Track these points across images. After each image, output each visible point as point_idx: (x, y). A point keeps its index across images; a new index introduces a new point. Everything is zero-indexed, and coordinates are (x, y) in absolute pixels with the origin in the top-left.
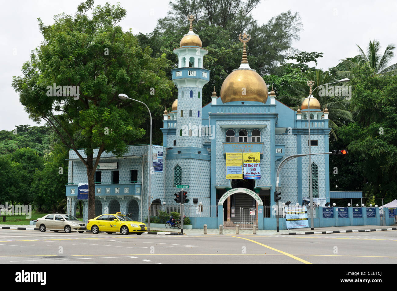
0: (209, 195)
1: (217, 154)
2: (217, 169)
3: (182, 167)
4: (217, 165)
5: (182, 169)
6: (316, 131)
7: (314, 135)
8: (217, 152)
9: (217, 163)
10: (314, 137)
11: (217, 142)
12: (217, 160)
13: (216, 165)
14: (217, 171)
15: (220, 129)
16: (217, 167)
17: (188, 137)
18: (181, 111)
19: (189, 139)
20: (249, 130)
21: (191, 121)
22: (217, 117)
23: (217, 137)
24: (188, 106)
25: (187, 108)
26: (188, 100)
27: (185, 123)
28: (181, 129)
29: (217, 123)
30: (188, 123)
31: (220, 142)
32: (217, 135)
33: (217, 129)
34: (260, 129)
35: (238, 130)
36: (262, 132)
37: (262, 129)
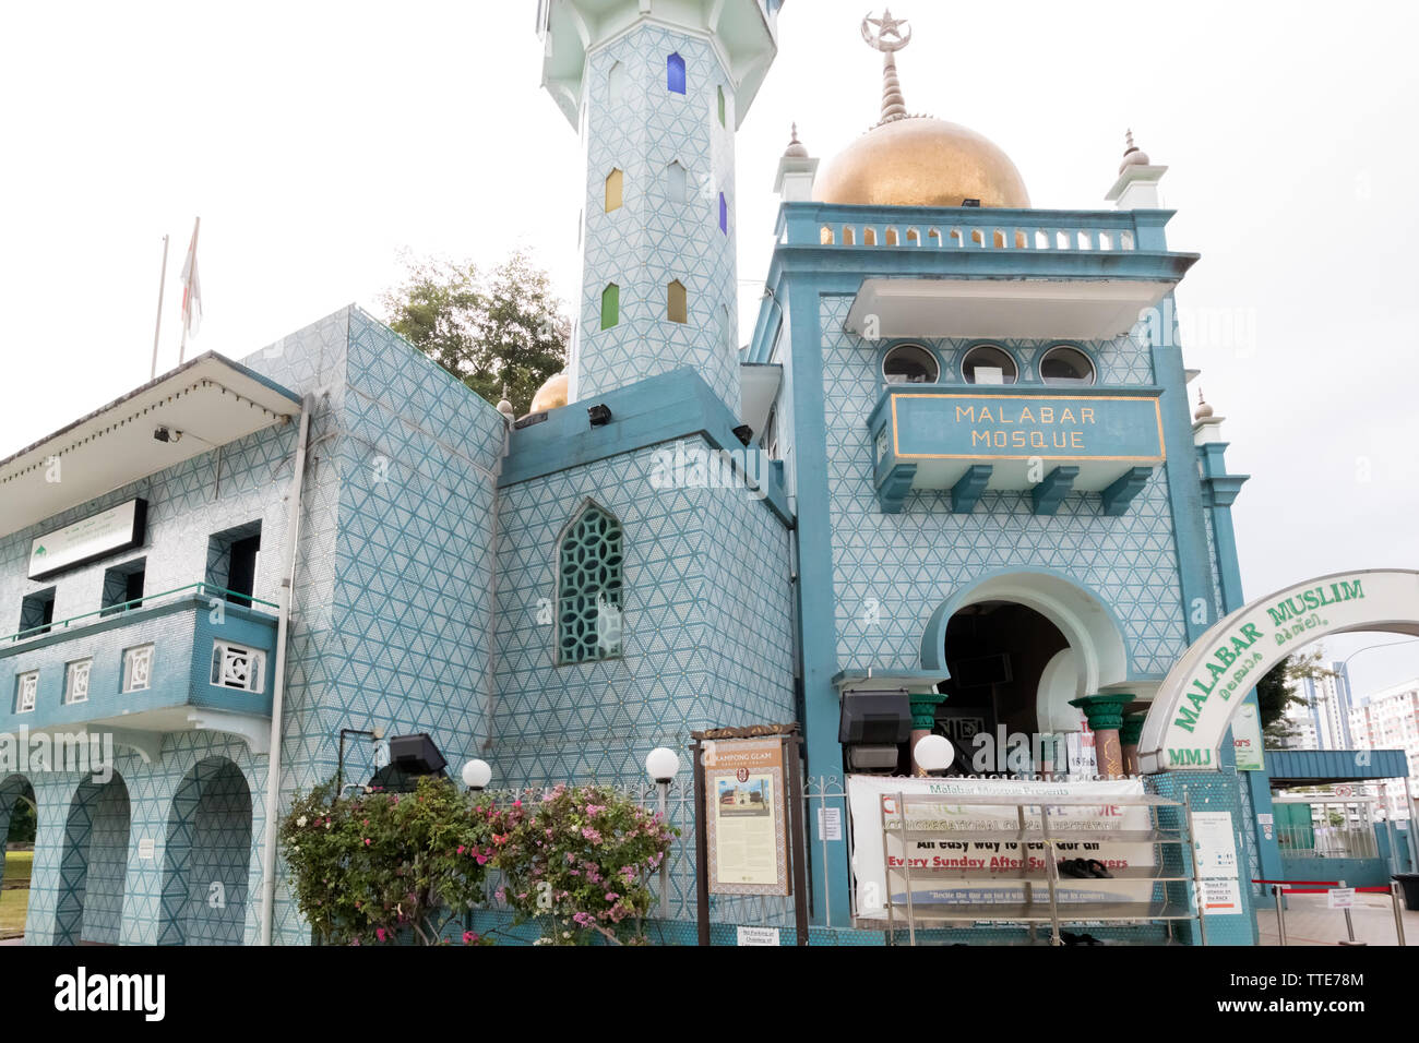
1: (832, 486)
2: (837, 576)
4: (837, 553)
8: (831, 474)
9: (835, 541)
11: (829, 419)
12: (834, 519)
13: (828, 549)
14: (837, 589)
15: (845, 343)
16: (835, 561)
17: (659, 323)
18: (607, 179)
19: (667, 342)
20: (1023, 350)
21: (678, 229)
22: (823, 270)
23: (827, 386)
24: (657, 135)
25: (654, 145)
26: (657, 102)
27: (637, 239)
28: (608, 284)
29: (823, 310)
30: (657, 237)
31: (849, 418)
32: (826, 375)
33: (825, 342)
34: (1089, 346)
35: (952, 347)
36: (1102, 361)
37: (1102, 346)
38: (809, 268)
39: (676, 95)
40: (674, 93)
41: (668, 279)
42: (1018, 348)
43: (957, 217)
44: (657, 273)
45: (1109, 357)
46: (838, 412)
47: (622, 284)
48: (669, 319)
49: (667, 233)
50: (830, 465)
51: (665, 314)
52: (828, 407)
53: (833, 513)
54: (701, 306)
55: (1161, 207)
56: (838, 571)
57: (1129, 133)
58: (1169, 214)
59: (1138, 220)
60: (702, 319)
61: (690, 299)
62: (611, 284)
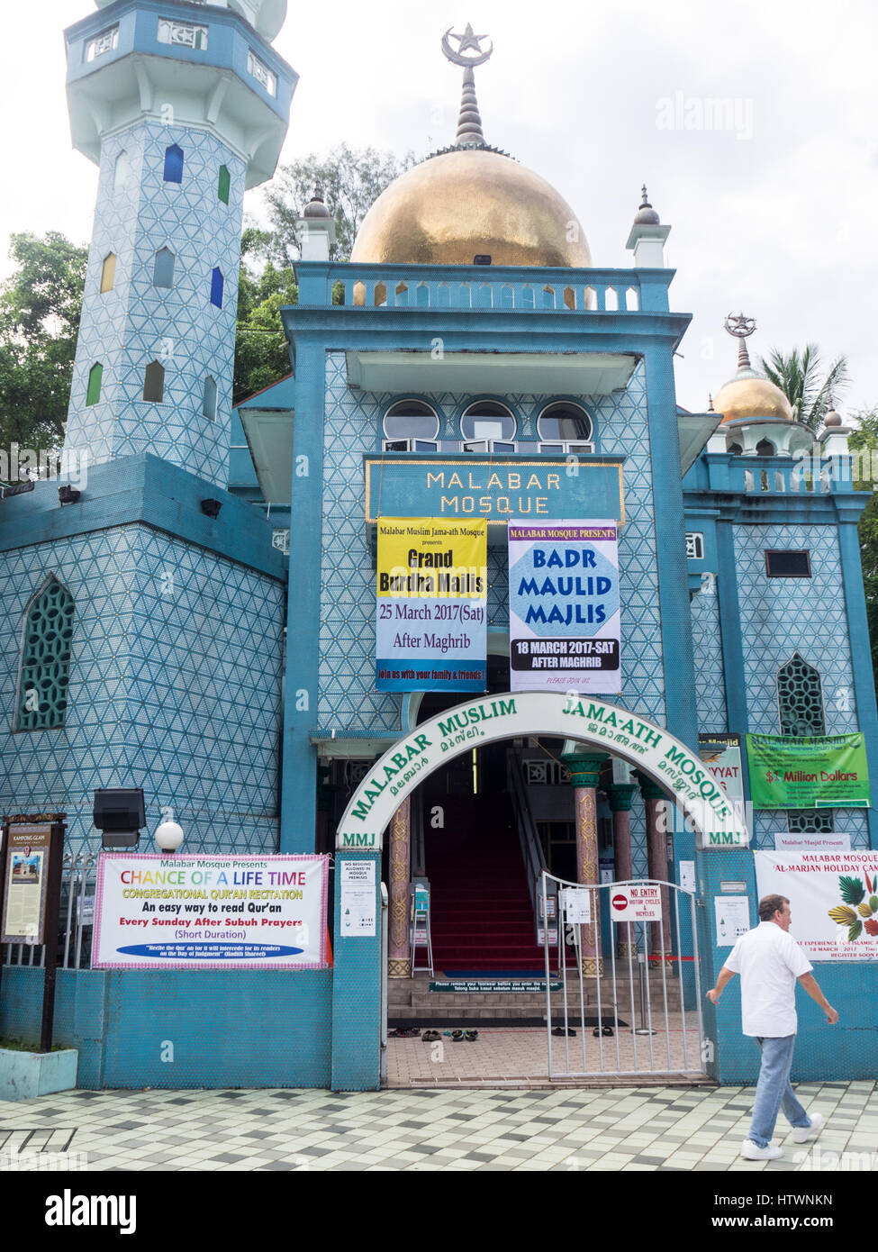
0: (271, 802)
1: (326, 541)
2: (324, 633)
3: (80, 593)
4: (326, 609)
5: (79, 606)
6: (800, 507)
7: (792, 529)
8: (326, 530)
9: (324, 597)
10: (789, 538)
11: (328, 474)
12: (325, 575)
13: (317, 605)
14: (323, 645)
15: (349, 398)
16: (323, 618)
17: (133, 404)
18: (105, 260)
19: (141, 421)
20: (523, 406)
21: (161, 312)
22: (328, 328)
23: (328, 441)
24: (147, 224)
25: (144, 233)
26: (150, 193)
27: (121, 324)
28: (95, 362)
29: (329, 366)
30: (139, 321)
31: (347, 473)
32: (328, 430)
33: (329, 398)
34: (588, 401)
35: (453, 402)
36: (599, 417)
37: (600, 400)
38: (316, 327)
39: (172, 185)
40: (169, 183)
41: (146, 361)
42: (518, 403)
43: (465, 274)
44: (135, 356)
45: (607, 412)
46: (337, 467)
47: (106, 365)
48: (145, 399)
49: (150, 317)
50: (324, 520)
51: (141, 396)
52: (327, 463)
53: (325, 569)
54: (178, 385)
55: (666, 266)
56: (325, 628)
57: (644, 189)
58: (671, 273)
59: (641, 277)
60: (178, 396)
61: (167, 379)
62: (97, 363)
